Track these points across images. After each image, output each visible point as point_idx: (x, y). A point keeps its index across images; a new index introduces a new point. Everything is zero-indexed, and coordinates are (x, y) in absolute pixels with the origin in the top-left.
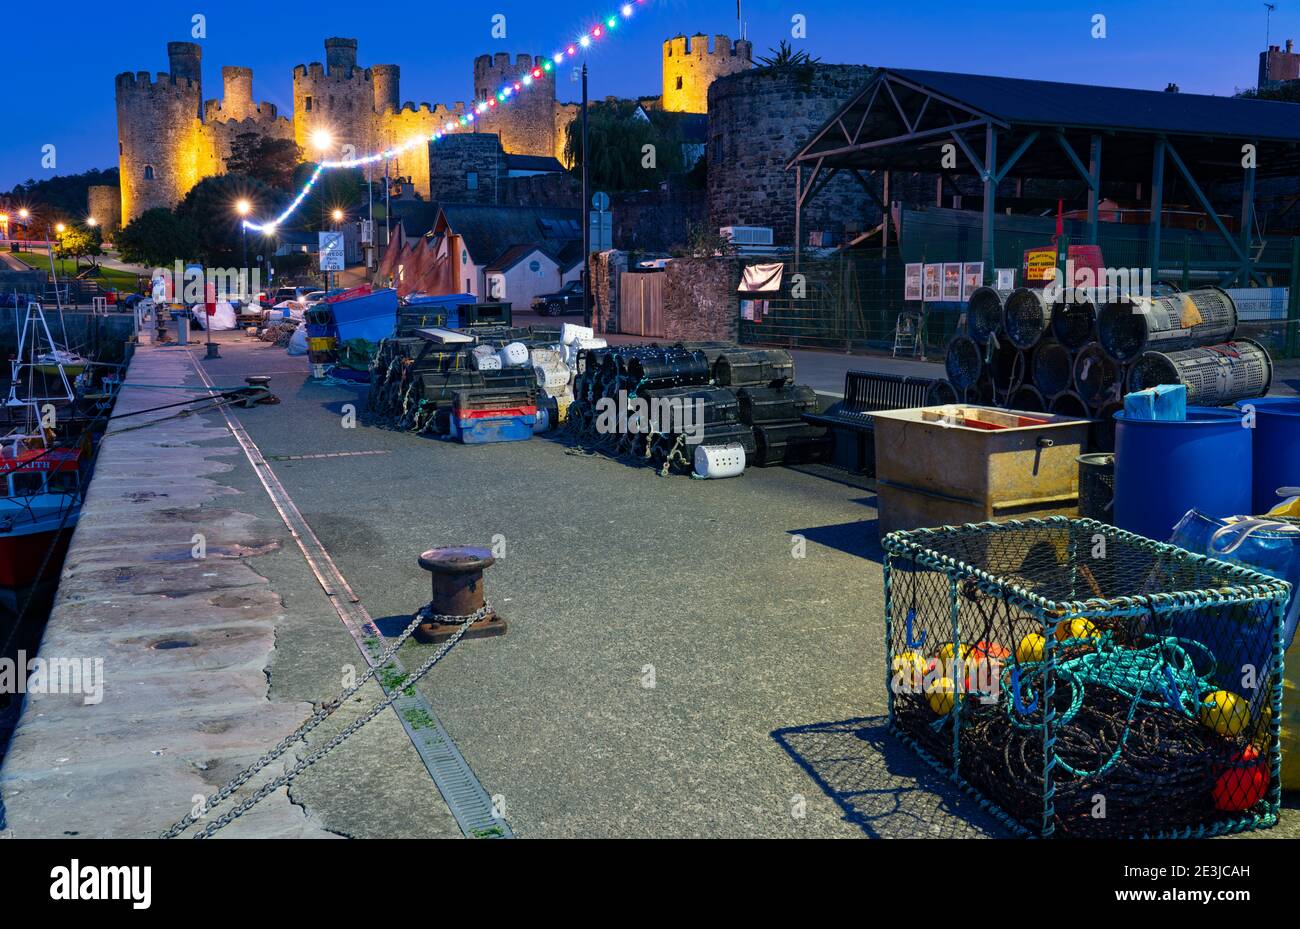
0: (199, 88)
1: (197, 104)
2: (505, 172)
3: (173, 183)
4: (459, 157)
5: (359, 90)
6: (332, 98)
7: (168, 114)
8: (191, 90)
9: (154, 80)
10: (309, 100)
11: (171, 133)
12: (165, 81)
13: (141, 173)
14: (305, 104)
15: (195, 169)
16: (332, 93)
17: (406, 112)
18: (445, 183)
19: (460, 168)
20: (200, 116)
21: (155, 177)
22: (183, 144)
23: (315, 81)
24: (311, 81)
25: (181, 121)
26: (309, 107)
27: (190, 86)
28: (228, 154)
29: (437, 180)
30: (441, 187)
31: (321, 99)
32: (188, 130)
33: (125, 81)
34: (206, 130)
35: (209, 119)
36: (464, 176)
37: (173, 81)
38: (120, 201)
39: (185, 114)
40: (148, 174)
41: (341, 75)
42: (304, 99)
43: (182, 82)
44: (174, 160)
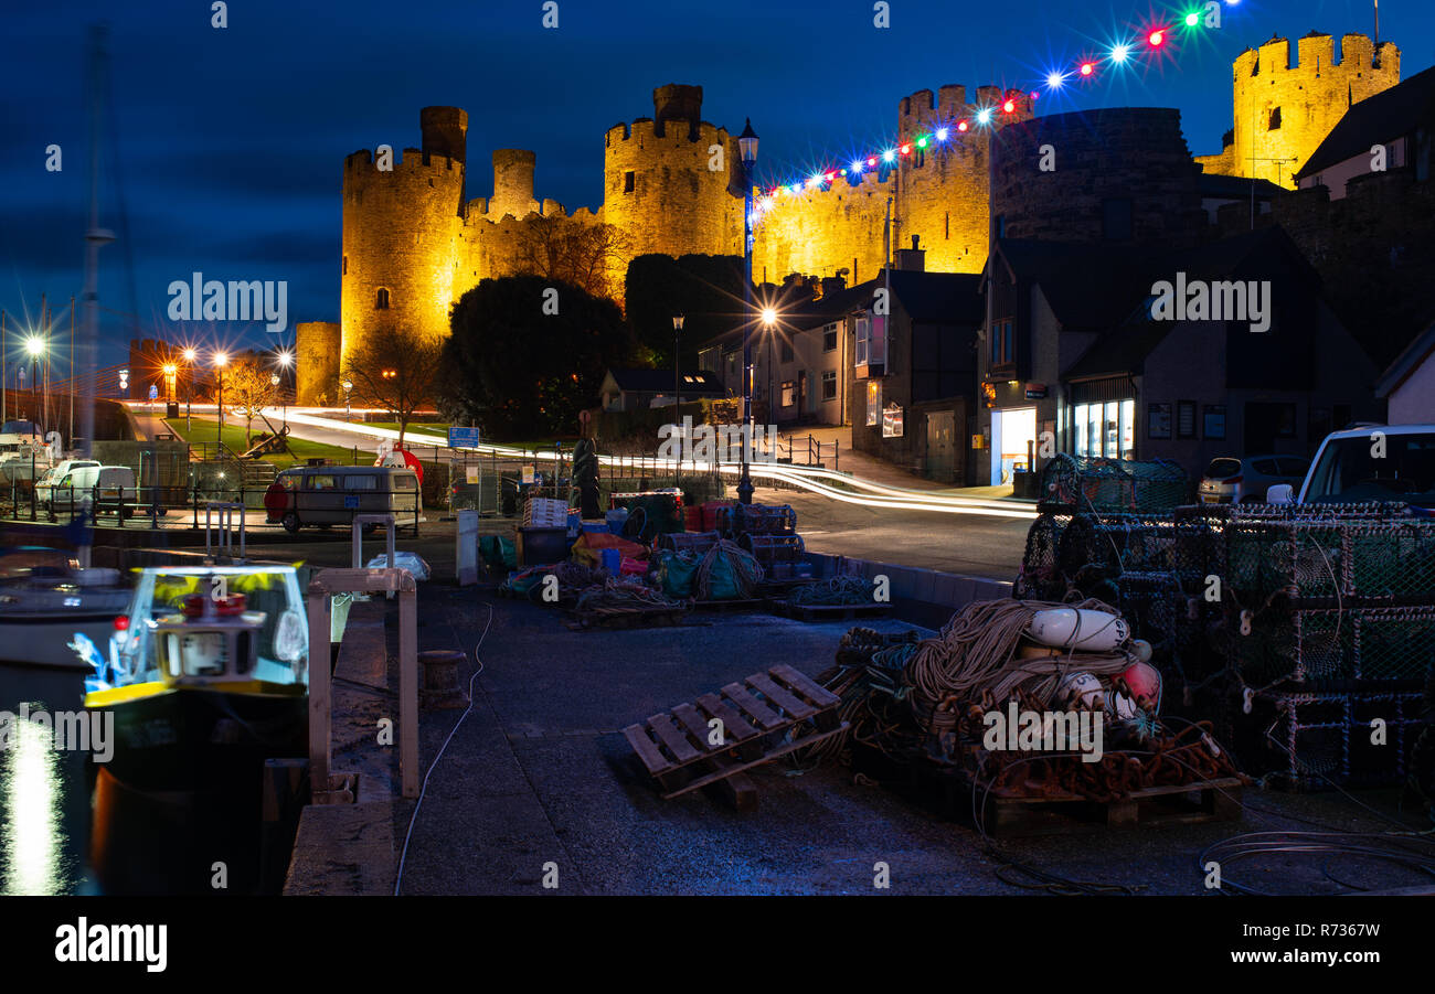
0: (461, 173)
1: (458, 195)
3: (417, 314)
6: (666, 170)
7: (416, 210)
8: (450, 173)
10: (630, 176)
11: (419, 239)
13: (371, 302)
14: (623, 183)
16: (666, 163)
20: (461, 213)
21: (392, 306)
22: (435, 255)
23: (642, 147)
24: (636, 148)
25: (434, 220)
26: (629, 188)
27: (450, 168)
31: (650, 174)
32: (442, 235)
33: (358, 163)
34: (469, 233)
35: (473, 220)
37: (426, 162)
38: (338, 346)
39: (439, 209)
40: (382, 302)
41: (681, 135)
42: (623, 176)
43: (439, 161)
44: (422, 280)
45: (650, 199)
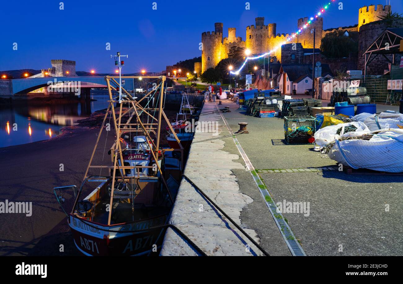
0: (222, 35)
1: (221, 39)
2: (303, 54)
4: (289, 50)
5: (264, 32)
6: (257, 35)
7: (214, 43)
9: (211, 33)
10: (250, 36)
11: (215, 47)
12: (214, 33)
13: (207, 59)
14: (249, 37)
15: (220, 57)
16: (257, 33)
17: (277, 37)
18: (285, 58)
19: (290, 54)
20: (222, 42)
22: (217, 50)
23: (252, 30)
25: (217, 44)
26: (250, 38)
27: (220, 34)
28: (229, 52)
29: (283, 57)
30: (284, 59)
31: (254, 35)
32: (219, 46)
33: (204, 34)
34: (223, 46)
35: (224, 43)
36: (291, 56)
37: (216, 34)
38: (202, 66)
39: (218, 42)
40: (209, 59)
41: (259, 28)
42: (249, 36)
43: (218, 33)
44: (215, 55)
45: (254, 40)
